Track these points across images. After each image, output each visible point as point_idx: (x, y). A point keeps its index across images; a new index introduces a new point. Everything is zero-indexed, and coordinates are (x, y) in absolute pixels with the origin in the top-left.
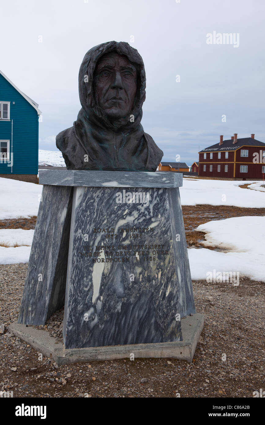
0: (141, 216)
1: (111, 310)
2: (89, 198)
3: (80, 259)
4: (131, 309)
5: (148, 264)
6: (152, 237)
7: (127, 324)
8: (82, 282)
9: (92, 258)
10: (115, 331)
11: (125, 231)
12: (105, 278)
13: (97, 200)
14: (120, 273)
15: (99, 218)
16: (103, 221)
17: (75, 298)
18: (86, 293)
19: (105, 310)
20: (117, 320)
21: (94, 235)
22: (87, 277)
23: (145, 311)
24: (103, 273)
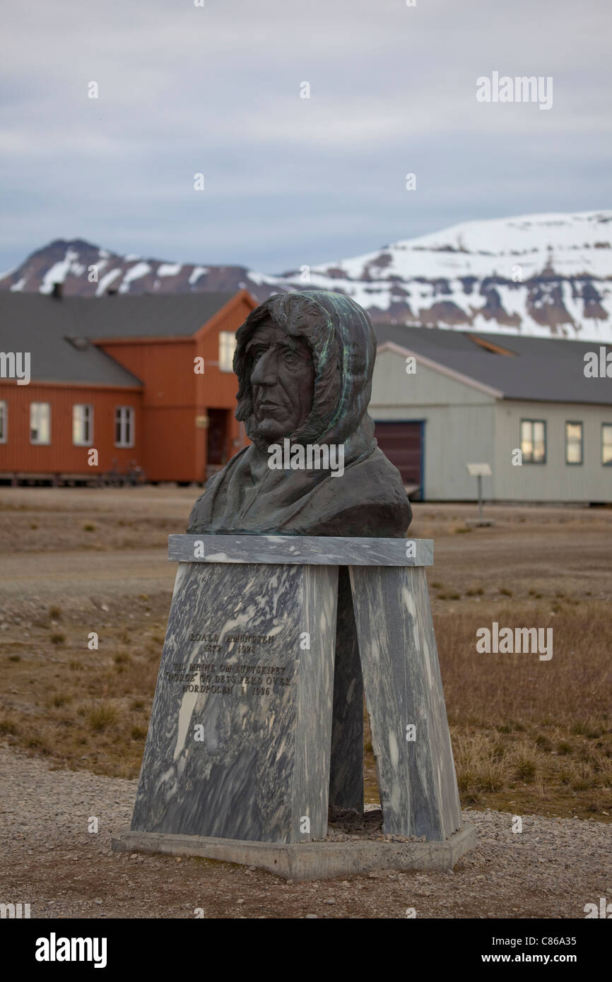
0: (259, 614)
1: (196, 775)
2: (191, 581)
3: (167, 684)
4: (224, 776)
5: (257, 700)
6: (269, 652)
7: (215, 803)
8: (164, 724)
9: (182, 683)
10: (198, 809)
11: (233, 640)
12: (196, 718)
13: (202, 585)
14: (217, 711)
15: (200, 616)
16: (206, 622)
17: (153, 749)
18: (167, 742)
19: (189, 773)
20: (203, 793)
21: (190, 645)
22: (172, 715)
23: (243, 782)
24: (194, 710)
